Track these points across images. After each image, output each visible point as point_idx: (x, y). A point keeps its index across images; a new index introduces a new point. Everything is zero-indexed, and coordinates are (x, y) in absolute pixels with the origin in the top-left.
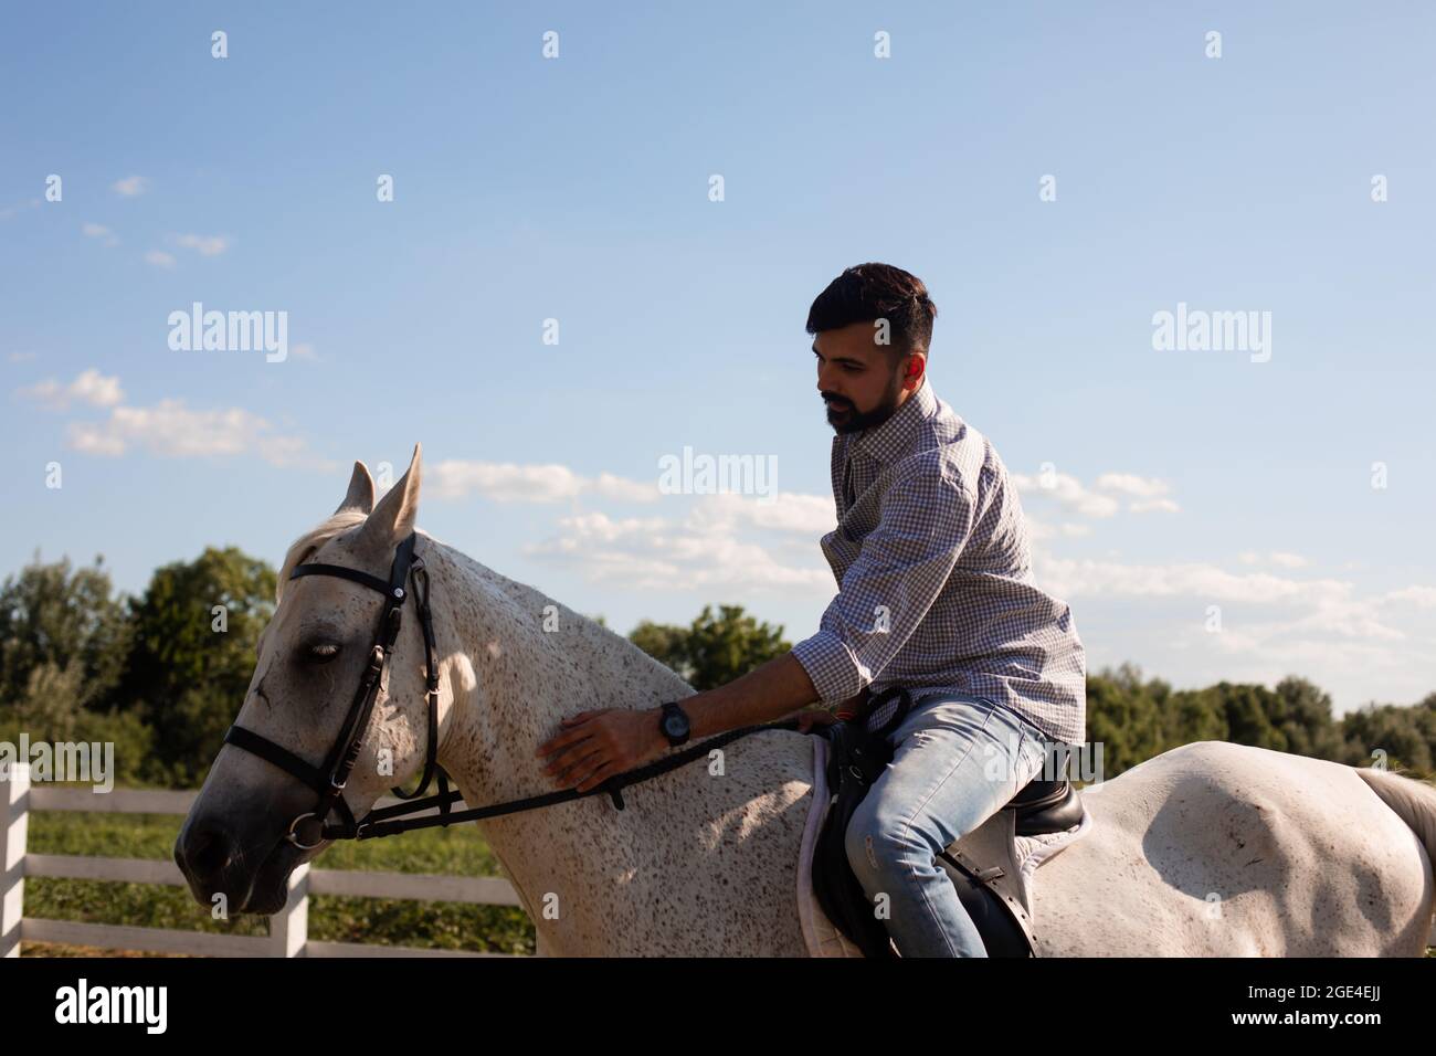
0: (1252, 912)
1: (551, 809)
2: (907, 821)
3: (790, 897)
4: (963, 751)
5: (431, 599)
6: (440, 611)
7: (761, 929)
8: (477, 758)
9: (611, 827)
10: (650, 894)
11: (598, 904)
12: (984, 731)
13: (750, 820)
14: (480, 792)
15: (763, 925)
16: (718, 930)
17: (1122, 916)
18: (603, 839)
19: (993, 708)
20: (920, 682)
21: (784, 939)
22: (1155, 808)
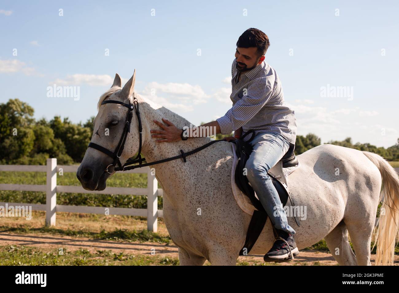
0: (340, 186)
1: (169, 162)
2: (261, 165)
3: (229, 183)
4: (271, 146)
5: (139, 109)
6: (141, 112)
7: (222, 191)
8: (150, 149)
9: (184, 166)
10: (194, 183)
11: (181, 186)
12: (276, 141)
13: (218, 164)
14: (151, 158)
15: (223, 190)
16: (212, 192)
17: (309, 187)
18: (182, 169)
19: (277, 135)
20: (257, 129)
21: (228, 193)
22: (316, 161)
